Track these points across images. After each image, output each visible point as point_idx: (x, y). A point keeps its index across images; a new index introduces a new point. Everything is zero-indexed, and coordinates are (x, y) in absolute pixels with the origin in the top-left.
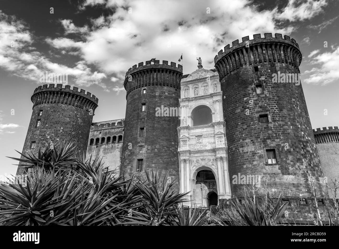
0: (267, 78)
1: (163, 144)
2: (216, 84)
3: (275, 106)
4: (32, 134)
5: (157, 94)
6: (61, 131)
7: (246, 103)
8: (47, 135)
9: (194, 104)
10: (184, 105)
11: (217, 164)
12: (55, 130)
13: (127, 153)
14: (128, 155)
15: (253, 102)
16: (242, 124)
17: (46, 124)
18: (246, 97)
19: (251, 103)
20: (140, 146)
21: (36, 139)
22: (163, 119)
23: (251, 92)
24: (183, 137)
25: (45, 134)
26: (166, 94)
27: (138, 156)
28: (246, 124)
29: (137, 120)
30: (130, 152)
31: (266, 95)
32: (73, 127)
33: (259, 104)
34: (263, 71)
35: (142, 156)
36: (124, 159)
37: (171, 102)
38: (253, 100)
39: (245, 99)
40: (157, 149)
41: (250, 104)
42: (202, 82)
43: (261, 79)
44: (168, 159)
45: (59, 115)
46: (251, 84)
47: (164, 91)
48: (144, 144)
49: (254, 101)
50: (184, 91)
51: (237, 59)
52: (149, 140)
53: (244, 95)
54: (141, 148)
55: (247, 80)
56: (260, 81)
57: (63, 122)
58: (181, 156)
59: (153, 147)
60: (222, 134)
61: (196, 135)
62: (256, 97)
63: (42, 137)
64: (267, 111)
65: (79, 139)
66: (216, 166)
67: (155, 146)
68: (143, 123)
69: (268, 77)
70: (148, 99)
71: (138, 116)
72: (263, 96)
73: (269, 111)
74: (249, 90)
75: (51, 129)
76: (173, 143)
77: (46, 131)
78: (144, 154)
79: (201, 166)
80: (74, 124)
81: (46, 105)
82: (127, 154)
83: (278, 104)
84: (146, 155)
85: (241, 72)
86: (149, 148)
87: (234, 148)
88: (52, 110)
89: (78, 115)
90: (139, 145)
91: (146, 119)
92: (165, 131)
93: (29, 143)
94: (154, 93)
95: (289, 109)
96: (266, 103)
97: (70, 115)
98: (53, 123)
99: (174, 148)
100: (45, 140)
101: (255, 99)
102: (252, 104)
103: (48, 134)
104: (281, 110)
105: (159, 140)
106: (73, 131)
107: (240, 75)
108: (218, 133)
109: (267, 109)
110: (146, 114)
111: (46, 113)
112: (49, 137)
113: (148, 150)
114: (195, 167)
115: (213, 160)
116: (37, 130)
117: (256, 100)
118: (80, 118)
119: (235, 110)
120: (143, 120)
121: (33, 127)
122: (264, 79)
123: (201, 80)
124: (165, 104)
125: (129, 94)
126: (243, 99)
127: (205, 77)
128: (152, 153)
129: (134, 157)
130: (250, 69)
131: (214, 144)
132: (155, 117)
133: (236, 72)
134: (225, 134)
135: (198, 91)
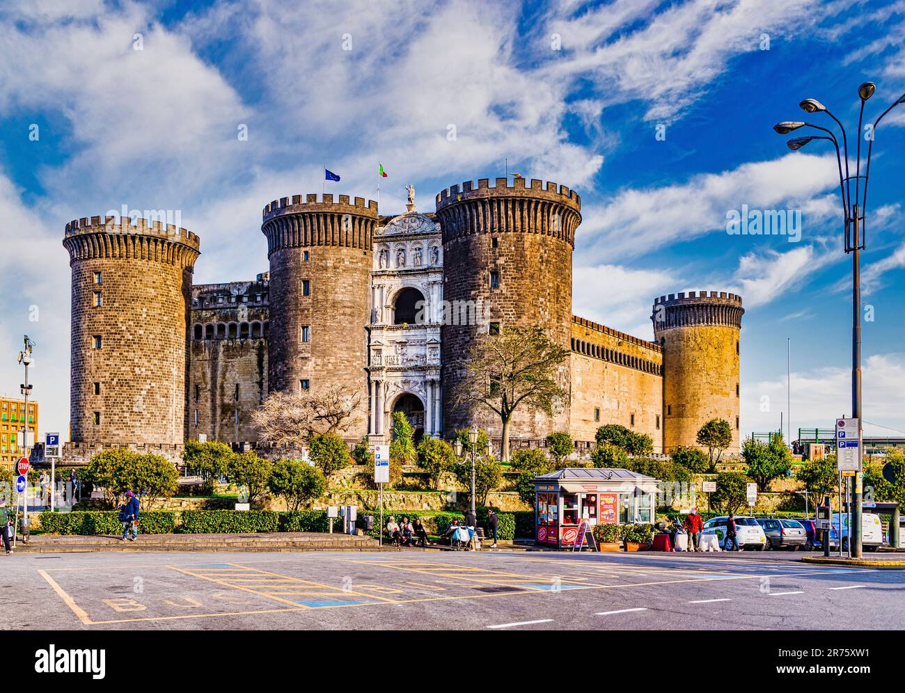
0: (507, 262)
1: (342, 356)
2: (436, 247)
3: (511, 311)
4: (90, 320)
5: (330, 264)
6: (144, 315)
8: (120, 325)
9: (398, 284)
10: (379, 282)
11: (426, 390)
12: (132, 314)
16: (464, 333)
17: (114, 302)
18: (474, 290)
20: (302, 358)
21: (101, 331)
22: (341, 312)
23: (481, 282)
24: (375, 344)
25: (116, 322)
26: (346, 263)
27: (300, 374)
28: (469, 335)
31: (502, 291)
32: (163, 306)
34: (503, 248)
35: (308, 376)
36: (275, 376)
37: (355, 278)
38: (482, 297)
39: (473, 293)
40: (332, 364)
42: (413, 240)
43: (498, 262)
44: (349, 379)
45: (135, 283)
46: (483, 269)
47: (343, 257)
48: (309, 355)
49: (484, 299)
50: (379, 254)
51: (468, 217)
52: (318, 349)
54: (305, 361)
55: (479, 259)
56: (496, 265)
57: (145, 298)
58: (372, 375)
59: (325, 361)
60: (437, 343)
61: (398, 341)
62: (488, 292)
63: (112, 328)
64: (499, 317)
65: (176, 329)
66: (425, 394)
67: (329, 360)
68: (307, 317)
69: (509, 259)
70: (313, 273)
71: (297, 304)
72: (497, 292)
73: (502, 317)
74: (480, 279)
75: (125, 312)
76: (358, 354)
77: (116, 316)
78: (311, 371)
79: (401, 392)
80: (164, 299)
81: (105, 261)
83: (517, 306)
84: (313, 373)
85: (471, 242)
86: (319, 361)
87: (450, 369)
88: (120, 273)
89: (168, 279)
90: (301, 355)
91: (311, 310)
93: (88, 337)
94: (324, 261)
95: (530, 315)
96: (500, 304)
97: (154, 282)
98: (126, 299)
99: (360, 362)
100: (119, 334)
101: (486, 295)
103: (122, 322)
104: (520, 317)
105: (335, 350)
106: (164, 315)
107: (470, 248)
108: (432, 342)
109: (500, 314)
110: (310, 301)
111: (110, 279)
112: (124, 328)
113: (317, 365)
114: (393, 393)
115: (421, 383)
116: (99, 313)
117: (488, 298)
118: (173, 286)
120: (306, 312)
121: (87, 306)
122: (503, 262)
123: (411, 237)
124: (344, 283)
125: (276, 253)
126: (470, 293)
127: (418, 231)
128: (323, 371)
129: (294, 376)
130: (486, 240)
131: (425, 359)
132: (326, 307)
133: (465, 240)
134: (442, 344)
135: (405, 258)
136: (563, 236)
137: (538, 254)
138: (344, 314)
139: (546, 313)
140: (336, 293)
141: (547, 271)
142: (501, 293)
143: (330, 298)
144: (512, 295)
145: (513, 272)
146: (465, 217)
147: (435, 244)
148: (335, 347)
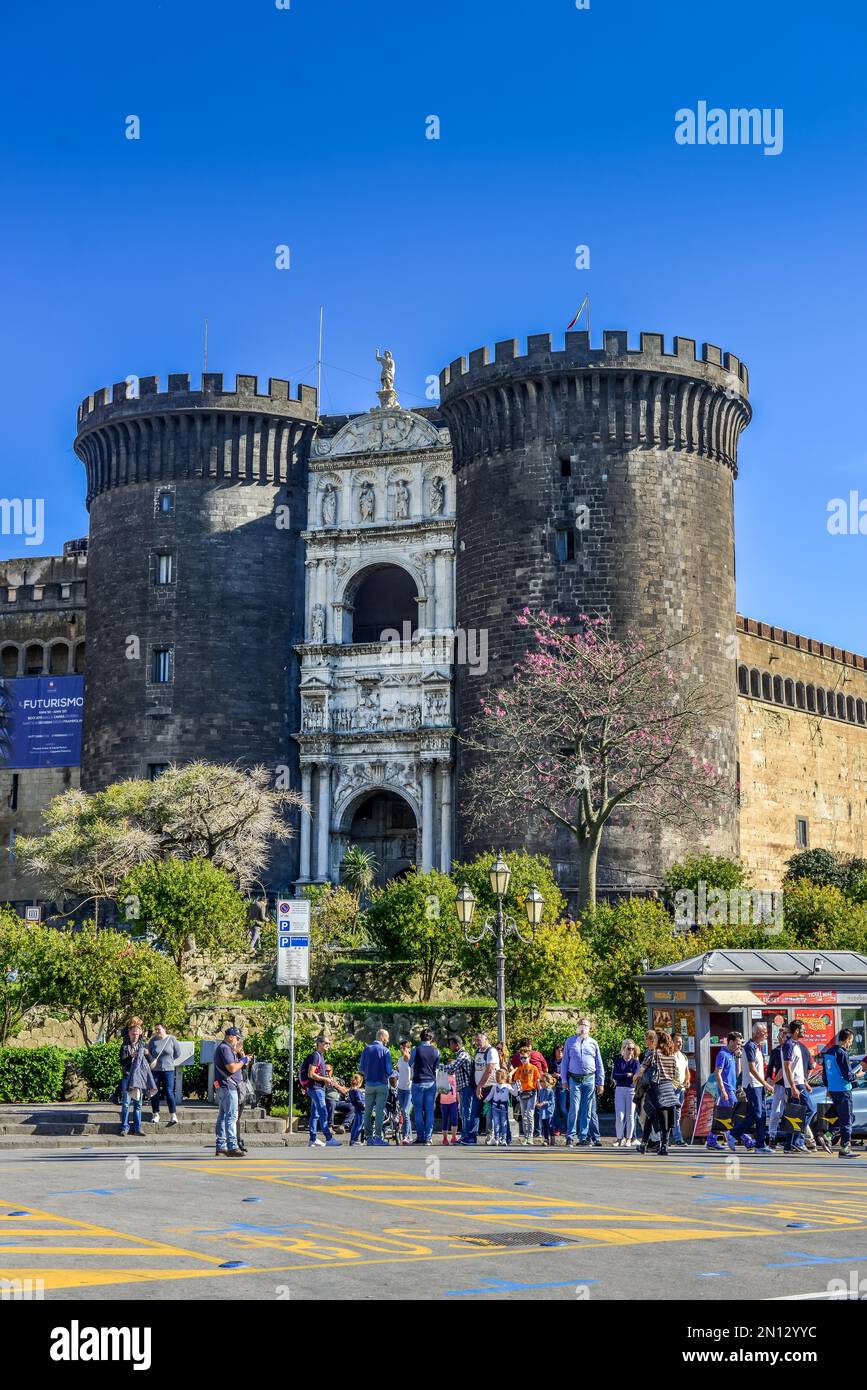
0: (593, 505)
1: (239, 710)
2: (440, 479)
3: (604, 609)
5: (215, 516)
7: (519, 586)
9: (357, 557)
10: (320, 555)
11: (420, 784)
13: (106, 737)
14: (114, 745)
15: (540, 587)
16: (501, 657)
18: (522, 567)
19: (534, 592)
20: (155, 717)
22: (238, 617)
23: (537, 549)
24: (311, 684)
26: (249, 513)
27: (148, 750)
28: (513, 663)
29: (140, 615)
30: (119, 735)
31: (581, 567)
33: (556, 597)
34: (583, 477)
35: (165, 754)
36: (94, 756)
37: (269, 547)
38: (540, 581)
39: (519, 572)
40: (219, 729)
41: (532, 595)
42: (391, 464)
43: (572, 506)
46: (542, 521)
47: (242, 501)
49: (543, 584)
50: (320, 495)
51: (507, 413)
52: (188, 696)
53: (517, 559)
54: (158, 723)
55: (531, 501)
56: (569, 513)
58: (302, 751)
59: (203, 721)
60: (443, 682)
61: (359, 678)
62: (551, 571)
64: (578, 622)
66: (419, 790)
67: (211, 720)
68: (166, 630)
69: (597, 499)
70: (180, 536)
71: (144, 603)
72: (571, 570)
74: (533, 544)
76: (275, 707)
78: (173, 745)
79: (368, 788)
82: (107, 742)
83: (615, 600)
84: (177, 749)
85: (515, 465)
86: (190, 723)
87: (473, 736)
91: (174, 615)
92: (246, 663)
94: (203, 512)
95: (644, 619)
96: (579, 595)
99: (277, 724)
101: (548, 576)
102: (538, 594)
104: (620, 623)
105: (225, 698)
107: (514, 478)
108: (432, 678)
110: (173, 595)
113: (186, 732)
114: (350, 790)
115: (411, 768)
117: (551, 583)
119: (488, 606)
120: (164, 619)
123: (388, 459)
124: (244, 557)
125: (103, 496)
126: (514, 573)
127: (404, 445)
128: (199, 744)
129: (136, 755)
130: (546, 461)
131: (417, 715)
132: (207, 608)
133: (501, 462)
134: (453, 683)
135: (373, 501)
136: (710, 449)
137: (659, 488)
138: (244, 622)
139: (680, 612)
140: (227, 579)
141: (678, 524)
142: (581, 572)
143: (216, 587)
144: (605, 574)
145: (606, 526)
146: (500, 415)
147: (438, 473)
148: (225, 692)
